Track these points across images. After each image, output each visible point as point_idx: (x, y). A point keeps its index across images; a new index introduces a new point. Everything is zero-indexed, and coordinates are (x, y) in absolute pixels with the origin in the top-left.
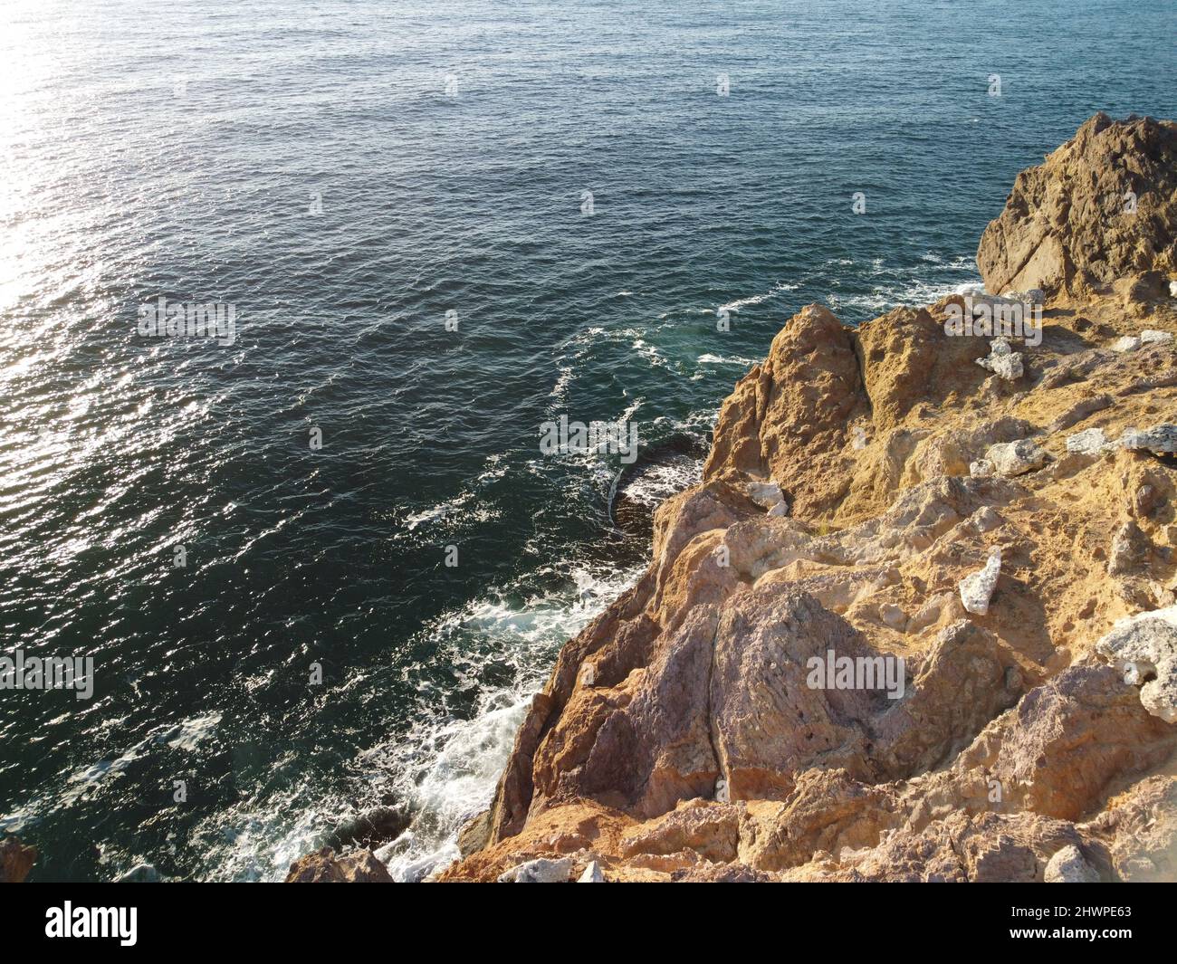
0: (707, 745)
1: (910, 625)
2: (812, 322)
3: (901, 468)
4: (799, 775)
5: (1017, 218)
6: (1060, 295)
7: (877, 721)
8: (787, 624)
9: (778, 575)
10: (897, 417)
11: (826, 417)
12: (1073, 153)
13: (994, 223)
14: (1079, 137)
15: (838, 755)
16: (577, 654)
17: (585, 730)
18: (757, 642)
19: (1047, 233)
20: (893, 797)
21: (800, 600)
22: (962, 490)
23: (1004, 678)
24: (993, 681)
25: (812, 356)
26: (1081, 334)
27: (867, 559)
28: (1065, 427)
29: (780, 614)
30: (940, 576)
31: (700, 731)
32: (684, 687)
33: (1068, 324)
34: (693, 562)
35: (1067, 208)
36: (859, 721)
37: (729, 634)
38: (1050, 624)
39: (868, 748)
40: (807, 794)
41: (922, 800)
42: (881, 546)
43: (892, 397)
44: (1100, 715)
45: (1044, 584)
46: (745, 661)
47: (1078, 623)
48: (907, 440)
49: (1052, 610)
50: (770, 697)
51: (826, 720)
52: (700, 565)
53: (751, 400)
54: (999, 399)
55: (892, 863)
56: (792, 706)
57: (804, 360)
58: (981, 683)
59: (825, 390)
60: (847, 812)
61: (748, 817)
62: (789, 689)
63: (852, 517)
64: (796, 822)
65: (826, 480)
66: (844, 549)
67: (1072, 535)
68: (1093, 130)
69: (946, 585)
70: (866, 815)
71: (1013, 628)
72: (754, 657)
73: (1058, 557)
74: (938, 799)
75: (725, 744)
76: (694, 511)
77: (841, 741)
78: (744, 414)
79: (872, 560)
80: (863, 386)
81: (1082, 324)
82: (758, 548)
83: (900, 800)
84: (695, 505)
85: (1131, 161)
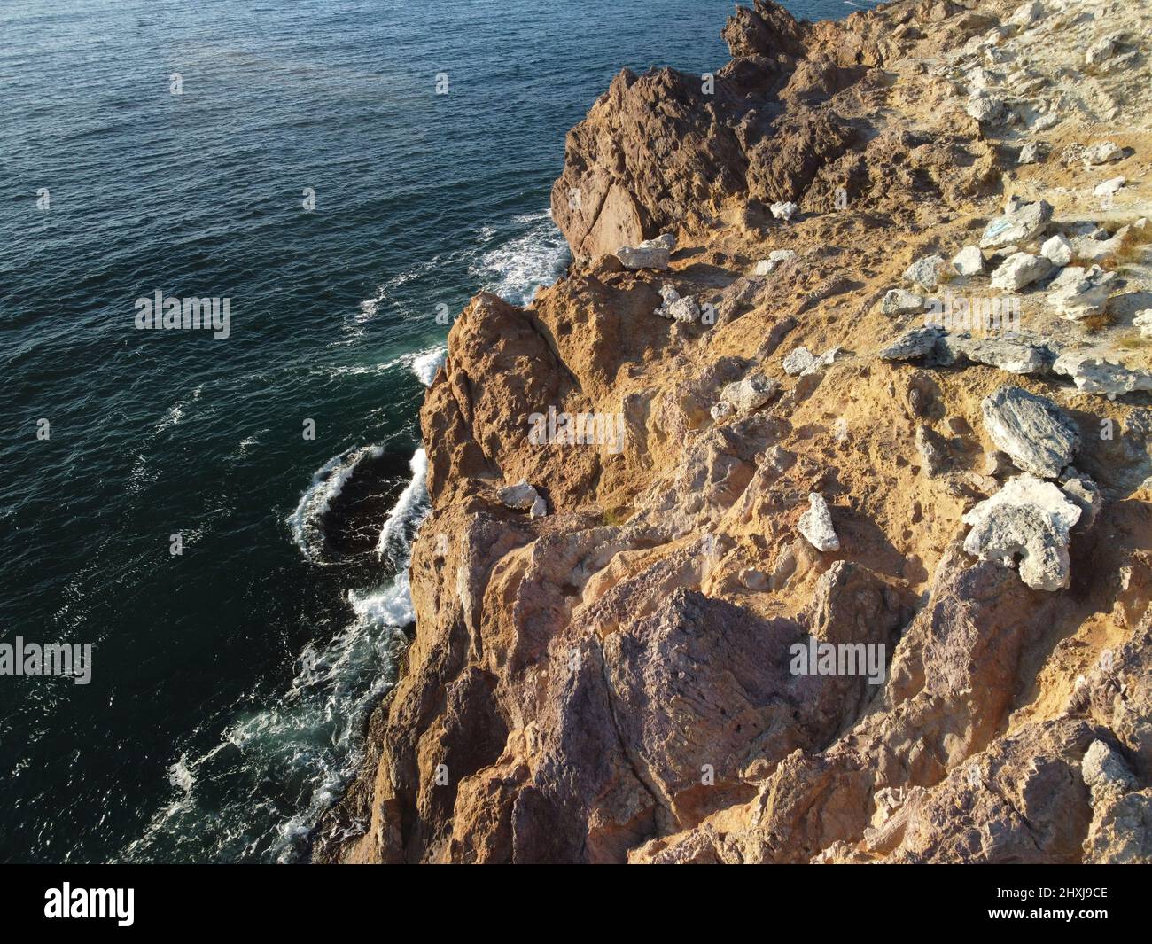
0: (635, 781)
1: (773, 584)
2: (488, 310)
3: (644, 432)
4: (744, 771)
5: (579, 174)
6: (681, 236)
7: (793, 687)
8: (681, 628)
9: (604, 576)
10: (608, 382)
11: (539, 401)
12: (612, 107)
13: (559, 181)
14: (613, 91)
15: (772, 735)
16: (408, 739)
17: (495, 825)
18: (655, 657)
19: (611, 182)
20: (854, 756)
21: (686, 598)
22: (734, 435)
23: (884, 601)
24: (878, 608)
25: (501, 344)
26: (722, 267)
27: (681, 531)
28: (770, 353)
29: (671, 621)
30: (775, 525)
31: (622, 771)
32: (589, 734)
33: (707, 259)
34: (509, 594)
35: (622, 157)
36: (776, 694)
37: (621, 661)
38: (889, 537)
39: (796, 715)
40: (778, 790)
41: (882, 747)
42: (687, 513)
43: (596, 365)
44: (995, 606)
45: (865, 503)
46: (648, 682)
47: (914, 528)
48: (639, 402)
49: (883, 524)
50: (689, 707)
51: (749, 707)
52: (518, 595)
53: (453, 404)
54: (690, 342)
55: (939, 829)
56: (712, 707)
57: (494, 351)
58: (870, 613)
59: (528, 375)
60: (819, 789)
61: (722, 837)
62: (704, 691)
63: (615, 492)
64: (781, 823)
65: (574, 463)
66: (655, 529)
67: (866, 451)
68: (624, 84)
69: (787, 534)
70: (838, 784)
71: (861, 553)
72: (658, 674)
73: (864, 474)
74: (896, 739)
75: (659, 774)
76: (482, 540)
77: (768, 720)
78: (450, 418)
79: (687, 529)
80: (559, 363)
81: (720, 258)
82: (570, 557)
83: (863, 755)
84: (480, 533)
85: (668, 108)
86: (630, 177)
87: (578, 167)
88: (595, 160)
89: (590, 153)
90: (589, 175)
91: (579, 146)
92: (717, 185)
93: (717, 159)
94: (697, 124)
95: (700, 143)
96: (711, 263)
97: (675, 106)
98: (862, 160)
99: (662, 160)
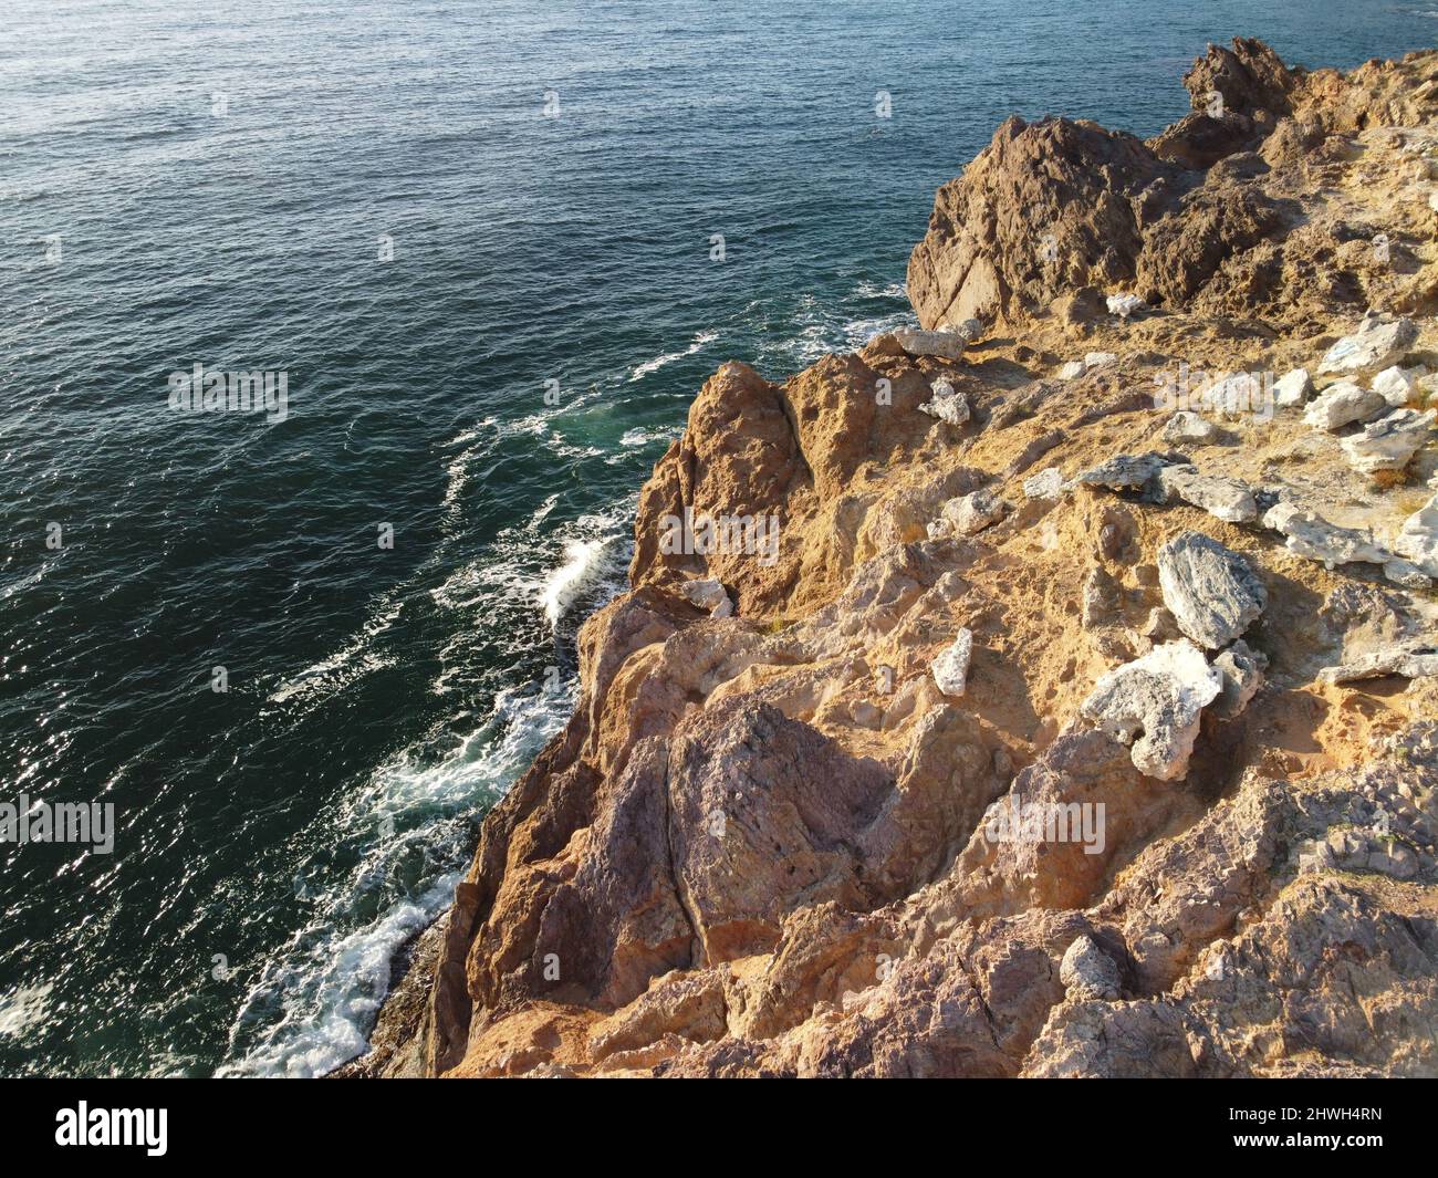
0: (676, 905)
1: (885, 722)
2: (732, 382)
3: (853, 541)
4: (785, 918)
5: (943, 239)
6: (997, 323)
7: (863, 838)
8: (747, 744)
9: (731, 687)
10: (841, 482)
11: (763, 493)
12: (991, 162)
13: (919, 247)
14: (995, 144)
15: (825, 886)
16: (504, 826)
17: (525, 917)
18: (716, 772)
19: (976, 254)
20: (892, 922)
21: (759, 713)
22: (921, 557)
23: (993, 762)
24: (981, 769)
25: (737, 422)
26: (1025, 365)
27: (829, 652)
28: (1020, 472)
29: (739, 734)
30: (910, 658)
31: (664, 890)
32: (639, 842)
33: (1009, 354)
34: (631, 688)
35: (993, 224)
36: (844, 842)
37: (683, 768)
38: (1032, 693)
39: (858, 870)
40: (797, 939)
41: (924, 919)
42: (842, 634)
43: (833, 460)
44: (1095, 785)
45: (1020, 650)
46: (706, 797)
47: (1061, 688)
48: (856, 507)
49: (1032, 678)
50: (740, 835)
51: (807, 848)
52: (638, 690)
53: (674, 483)
54: (949, 448)
55: (899, 999)
56: (766, 839)
57: (729, 428)
58: (969, 773)
59: (758, 461)
60: (843, 950)
61: (734, 980)
62: (760, 819)
63: (807, 605)
64: (788, 975)
66: (801, 645)
67: (1041, 591)
68: (1008, 135)
69: (918, 668)
70: (865, 950)
71: (994, 705)
72: (715, 790)
73: (1030, 617)
74: (941, 914)
75: (696, 899)
76: (624, 626)
77: (826, 869)
78: (668, 498)
79: (835, 652)
80: (799, 452)
81: (1025, 353)
82: (703, 660)
83: (900, 924)
84: (624, 619)
85: (1052, 167)
86: (998, 249)
87: (943, 231)
88: (963, 224)
89: (959, 215)
90: (954, 243)
91: (948, 207)
93: (1103, 236)
94: (1085, 190)
95: (1085, 214)
96: (1013, 359)
97: (1061, 166)
98: (1278, 254)
99: (1035, 232)
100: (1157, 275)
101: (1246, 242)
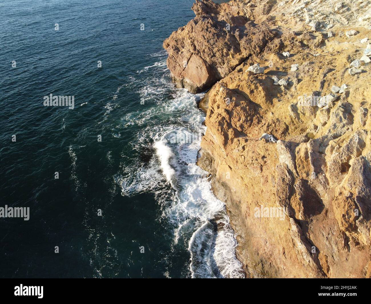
3: (298, 114)
5: (178, 53)
9: (331, 147)
10: (271, 104)
19: (192, 54)
25: (234, 99)
33: (273, 69)
35: (195, 47)
42: (342, 128)
43: (267, 100)
48: (294, 106)
52: (310, 156)
53: (224, 118)
54: (289, 90)
65: (279, 126)
66: (336, 133)
68: (194, 24)
79: (344, 132)
80: (251, 102)
86: (199, 51)
87: (177, 51)
88: (184, 48)
89: (182, 46)
90: (182, 53)
91: (177, 44)
92: (232, 51)
93: (230, 44)
94: (222, 34)
95: (225, 40)
96: (275, 70)
97: (215, 29)
98: (281, 40)
99: (212, 46)
100: (250, 50)
101: (271, 39)
